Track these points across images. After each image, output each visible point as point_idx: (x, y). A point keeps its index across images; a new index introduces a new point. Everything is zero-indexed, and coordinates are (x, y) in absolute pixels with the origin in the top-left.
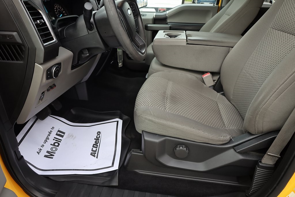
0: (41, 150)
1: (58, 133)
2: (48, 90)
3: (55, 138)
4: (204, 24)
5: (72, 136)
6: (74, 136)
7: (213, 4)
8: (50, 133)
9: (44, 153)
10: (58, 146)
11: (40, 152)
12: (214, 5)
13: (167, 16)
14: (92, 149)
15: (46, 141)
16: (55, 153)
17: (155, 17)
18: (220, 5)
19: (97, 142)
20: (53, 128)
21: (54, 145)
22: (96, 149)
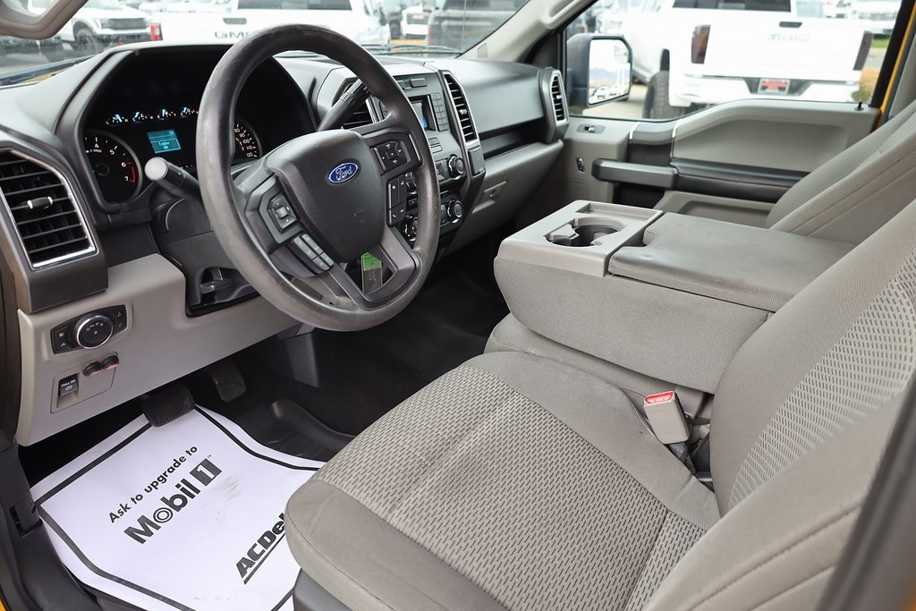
0: (126, 508)
1: (201, 468)
2: (87, 373)
3: (184, 481)
4: (804, 174)
5: (233, 486)
6: (237, 489)
7: (857, 105)
8: (177, 463)
9: (131, 520)
10: (178, 508)
11: (119, 515)
12: (860, 108)
13: (673, 136)
14: (255, 545)
15: (154, 485)
16: (158, 528)
17: (631, 138)
18: (883, 108)
19: (281, 529)
20: (194, 449)
21: (170, 502)
22: (263, 551)
